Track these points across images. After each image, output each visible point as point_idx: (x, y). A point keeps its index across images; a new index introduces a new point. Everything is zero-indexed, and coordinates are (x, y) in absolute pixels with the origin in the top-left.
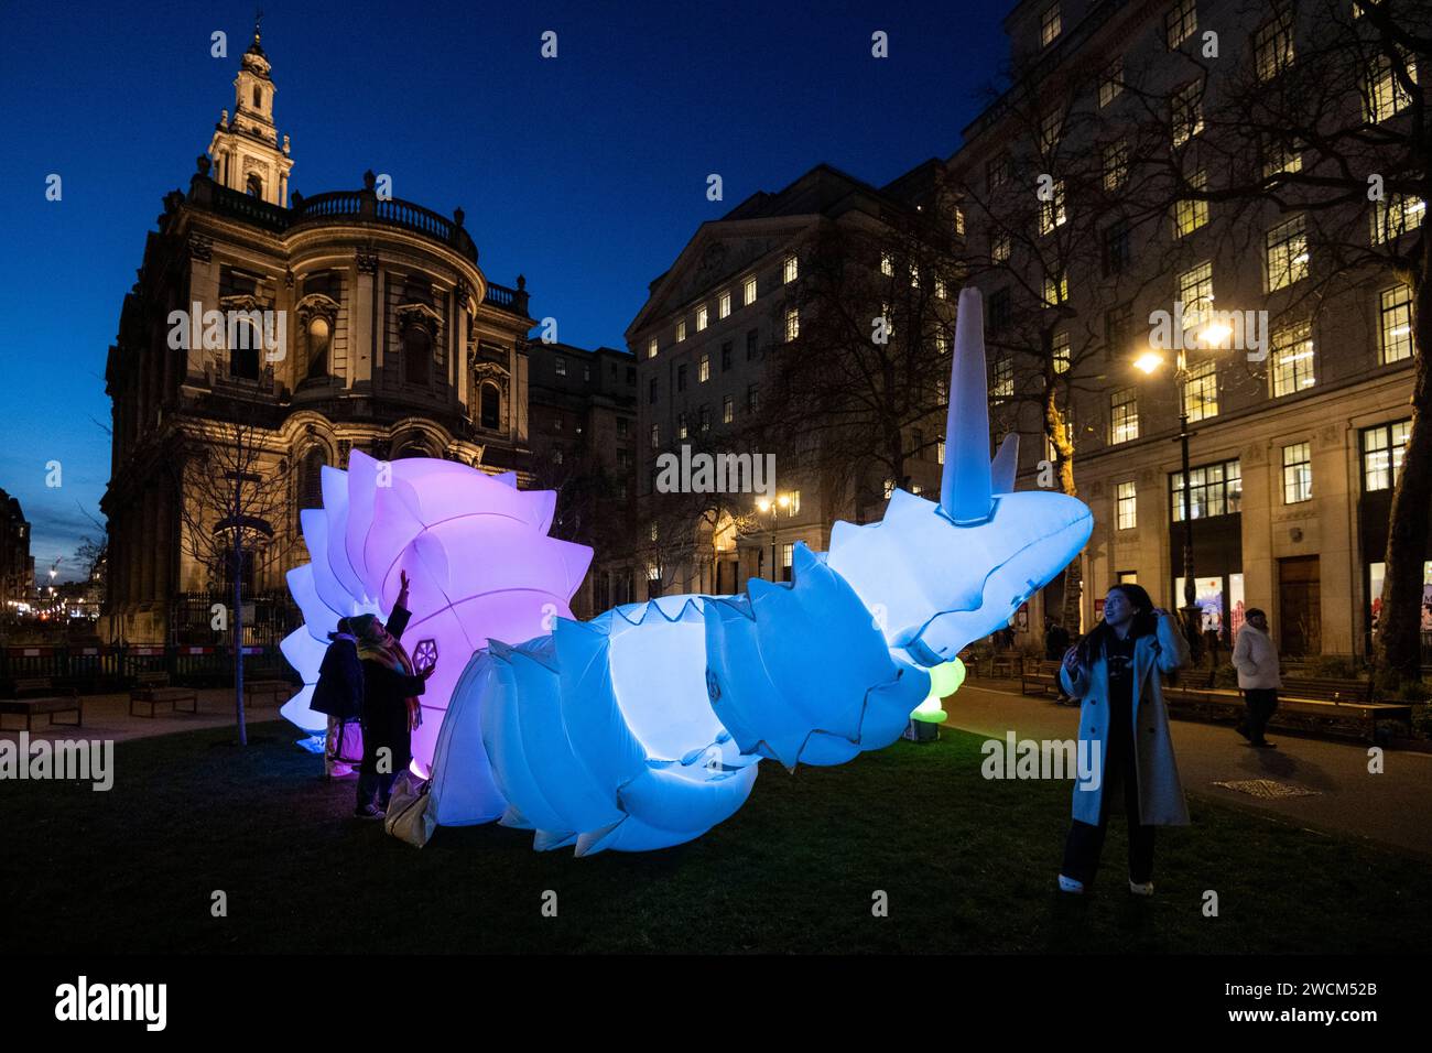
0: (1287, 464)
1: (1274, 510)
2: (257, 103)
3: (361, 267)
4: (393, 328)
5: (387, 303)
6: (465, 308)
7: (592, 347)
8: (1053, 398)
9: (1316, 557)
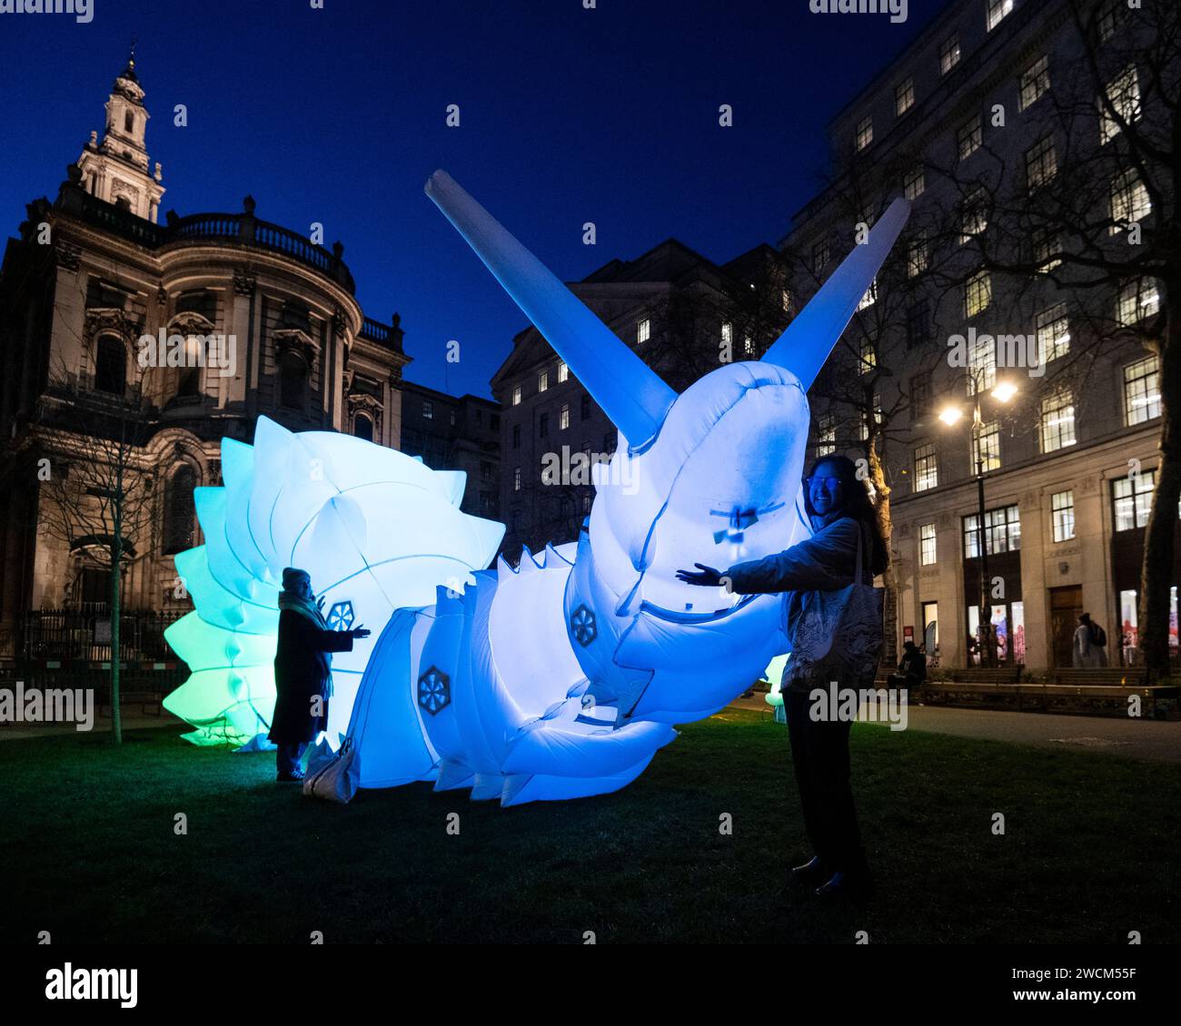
0: (1055, 508)
1: (1045, 547)
2: (129, 127)
3: (238, 289)
4: (268, 352)
5: (264, 327)
6: (342, 338)
7: (458, 395)
8: (874, 444)
9: (1079, 587)
